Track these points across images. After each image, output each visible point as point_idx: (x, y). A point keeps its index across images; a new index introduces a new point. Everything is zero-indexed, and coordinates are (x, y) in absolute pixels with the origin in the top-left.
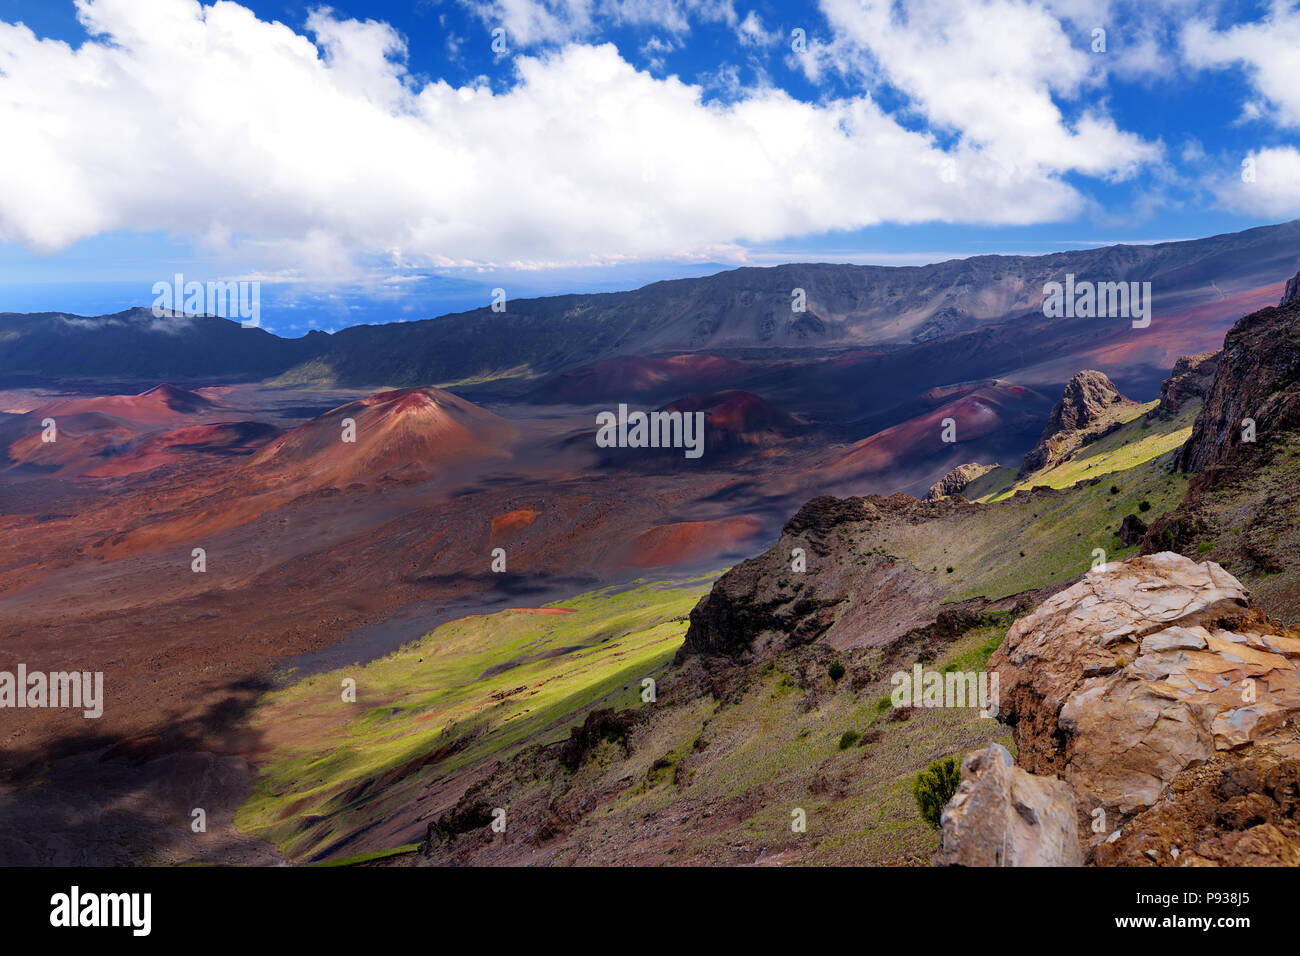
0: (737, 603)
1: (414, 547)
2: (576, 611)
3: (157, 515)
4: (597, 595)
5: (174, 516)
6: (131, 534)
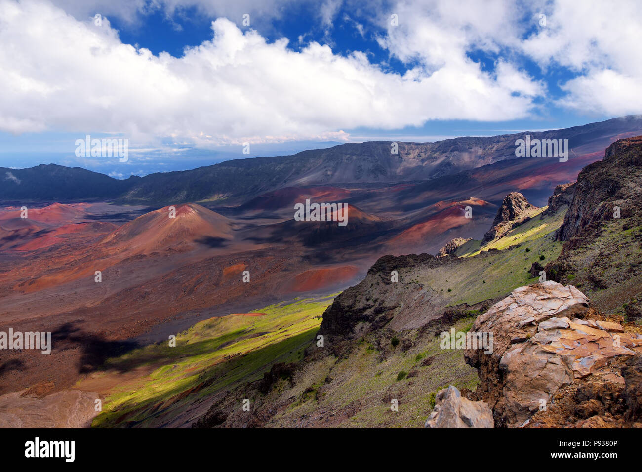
0: (346, 309)
1: (184, 284)
2: (266, 314)
3: (52, 270)
4: (276, 306)
5: (61, 270)
6: (39, 279)
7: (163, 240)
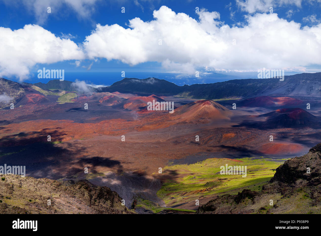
0: (292, 169)
1: (203, 139)
2: (243, 162)
3: (149, 123)
4: (250, 159)
5: (152, 124)
6: (143, 126)
7: (196, 116)
